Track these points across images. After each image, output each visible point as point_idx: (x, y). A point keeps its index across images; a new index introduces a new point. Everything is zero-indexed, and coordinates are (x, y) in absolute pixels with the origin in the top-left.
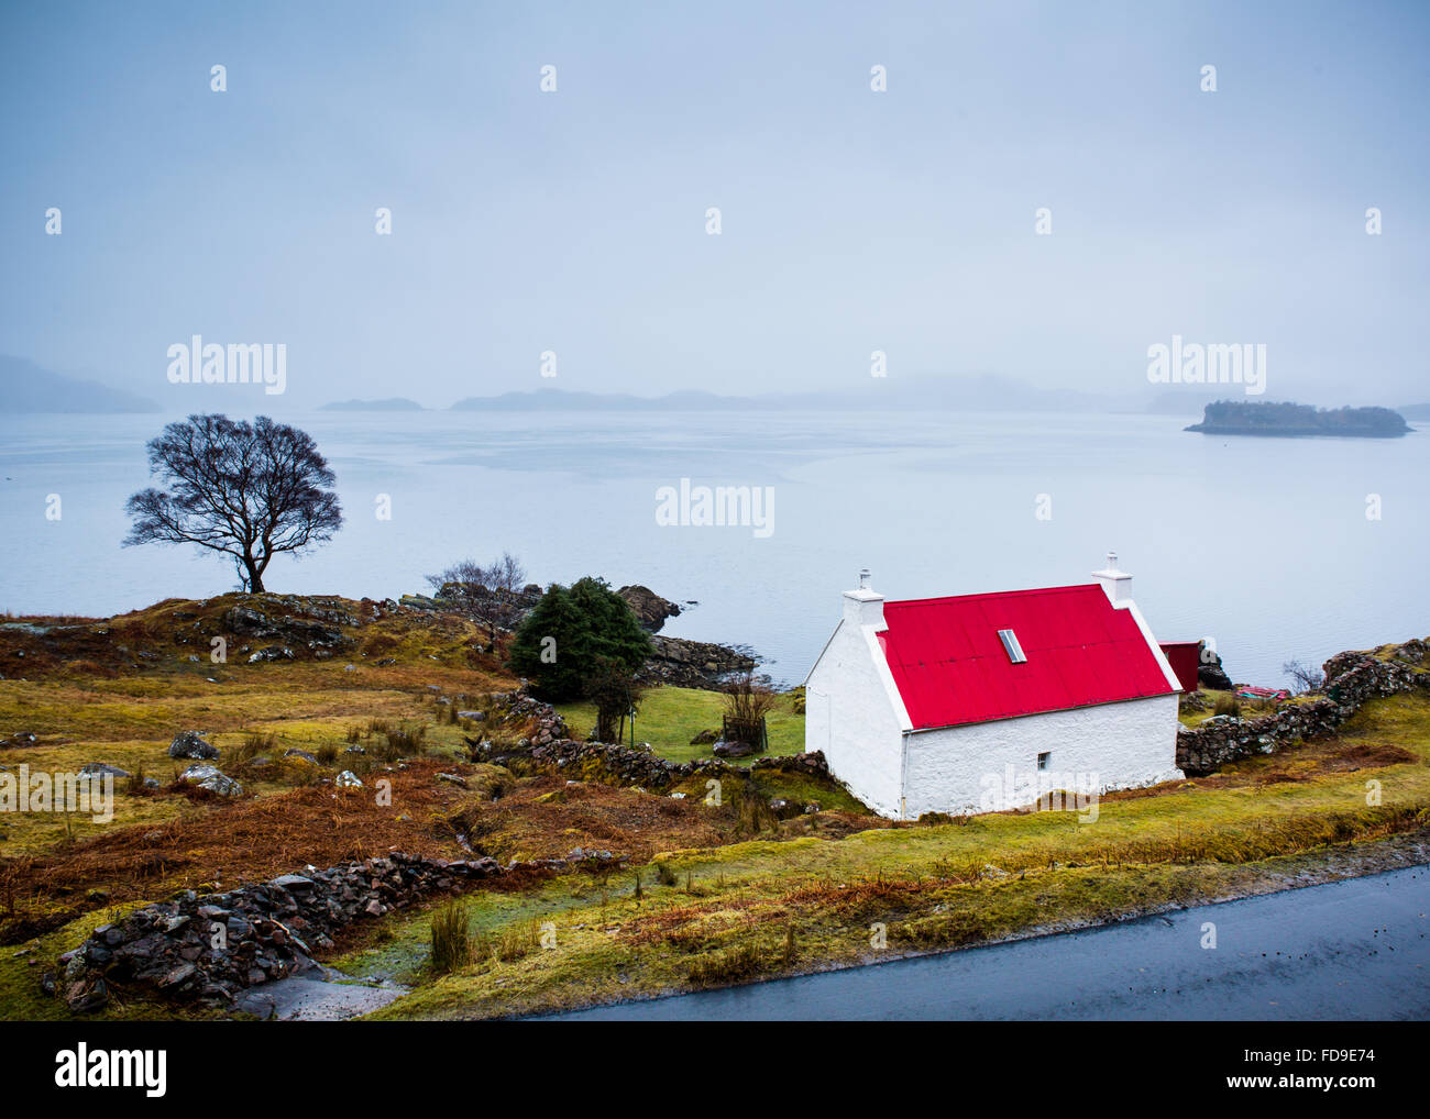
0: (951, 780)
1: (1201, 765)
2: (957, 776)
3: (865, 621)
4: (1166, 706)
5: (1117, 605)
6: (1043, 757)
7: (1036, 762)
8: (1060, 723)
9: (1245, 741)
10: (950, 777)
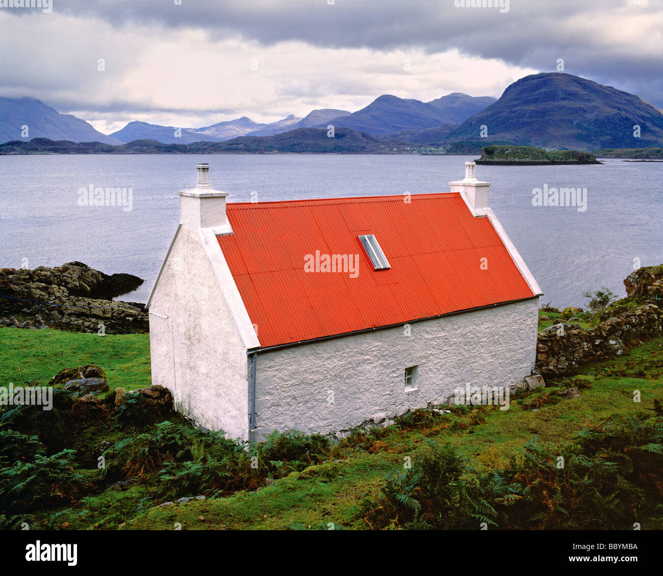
0: (309, 405)
1: (558, 369)
2: (316, 400)
3: (204, 223)
4: (528, 311)
5: (476, 212)
6: (410, 371)
7: (403, 378)
8: (428, 333)
9: (597, 343)
10: (307, 402)
